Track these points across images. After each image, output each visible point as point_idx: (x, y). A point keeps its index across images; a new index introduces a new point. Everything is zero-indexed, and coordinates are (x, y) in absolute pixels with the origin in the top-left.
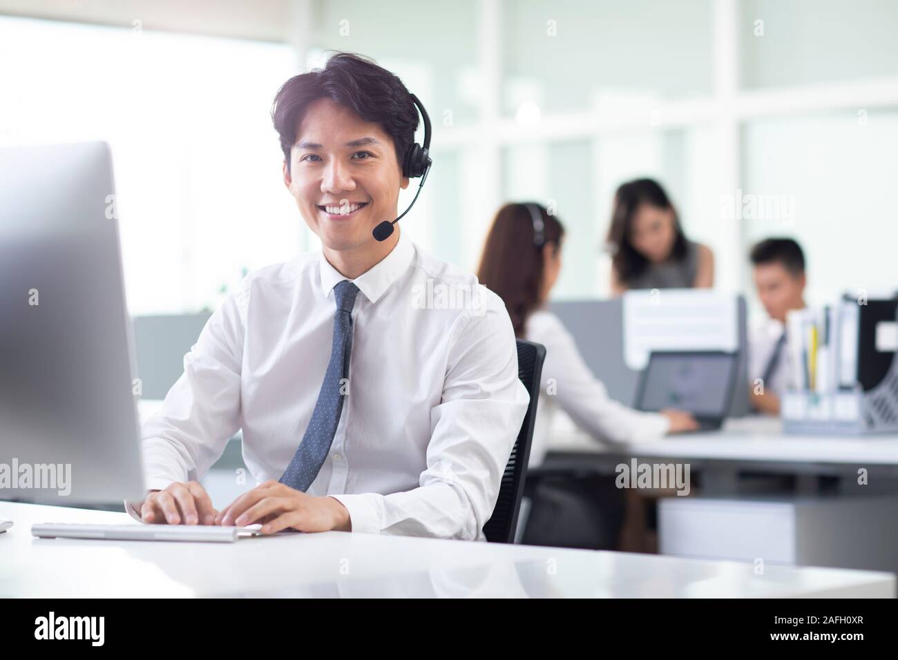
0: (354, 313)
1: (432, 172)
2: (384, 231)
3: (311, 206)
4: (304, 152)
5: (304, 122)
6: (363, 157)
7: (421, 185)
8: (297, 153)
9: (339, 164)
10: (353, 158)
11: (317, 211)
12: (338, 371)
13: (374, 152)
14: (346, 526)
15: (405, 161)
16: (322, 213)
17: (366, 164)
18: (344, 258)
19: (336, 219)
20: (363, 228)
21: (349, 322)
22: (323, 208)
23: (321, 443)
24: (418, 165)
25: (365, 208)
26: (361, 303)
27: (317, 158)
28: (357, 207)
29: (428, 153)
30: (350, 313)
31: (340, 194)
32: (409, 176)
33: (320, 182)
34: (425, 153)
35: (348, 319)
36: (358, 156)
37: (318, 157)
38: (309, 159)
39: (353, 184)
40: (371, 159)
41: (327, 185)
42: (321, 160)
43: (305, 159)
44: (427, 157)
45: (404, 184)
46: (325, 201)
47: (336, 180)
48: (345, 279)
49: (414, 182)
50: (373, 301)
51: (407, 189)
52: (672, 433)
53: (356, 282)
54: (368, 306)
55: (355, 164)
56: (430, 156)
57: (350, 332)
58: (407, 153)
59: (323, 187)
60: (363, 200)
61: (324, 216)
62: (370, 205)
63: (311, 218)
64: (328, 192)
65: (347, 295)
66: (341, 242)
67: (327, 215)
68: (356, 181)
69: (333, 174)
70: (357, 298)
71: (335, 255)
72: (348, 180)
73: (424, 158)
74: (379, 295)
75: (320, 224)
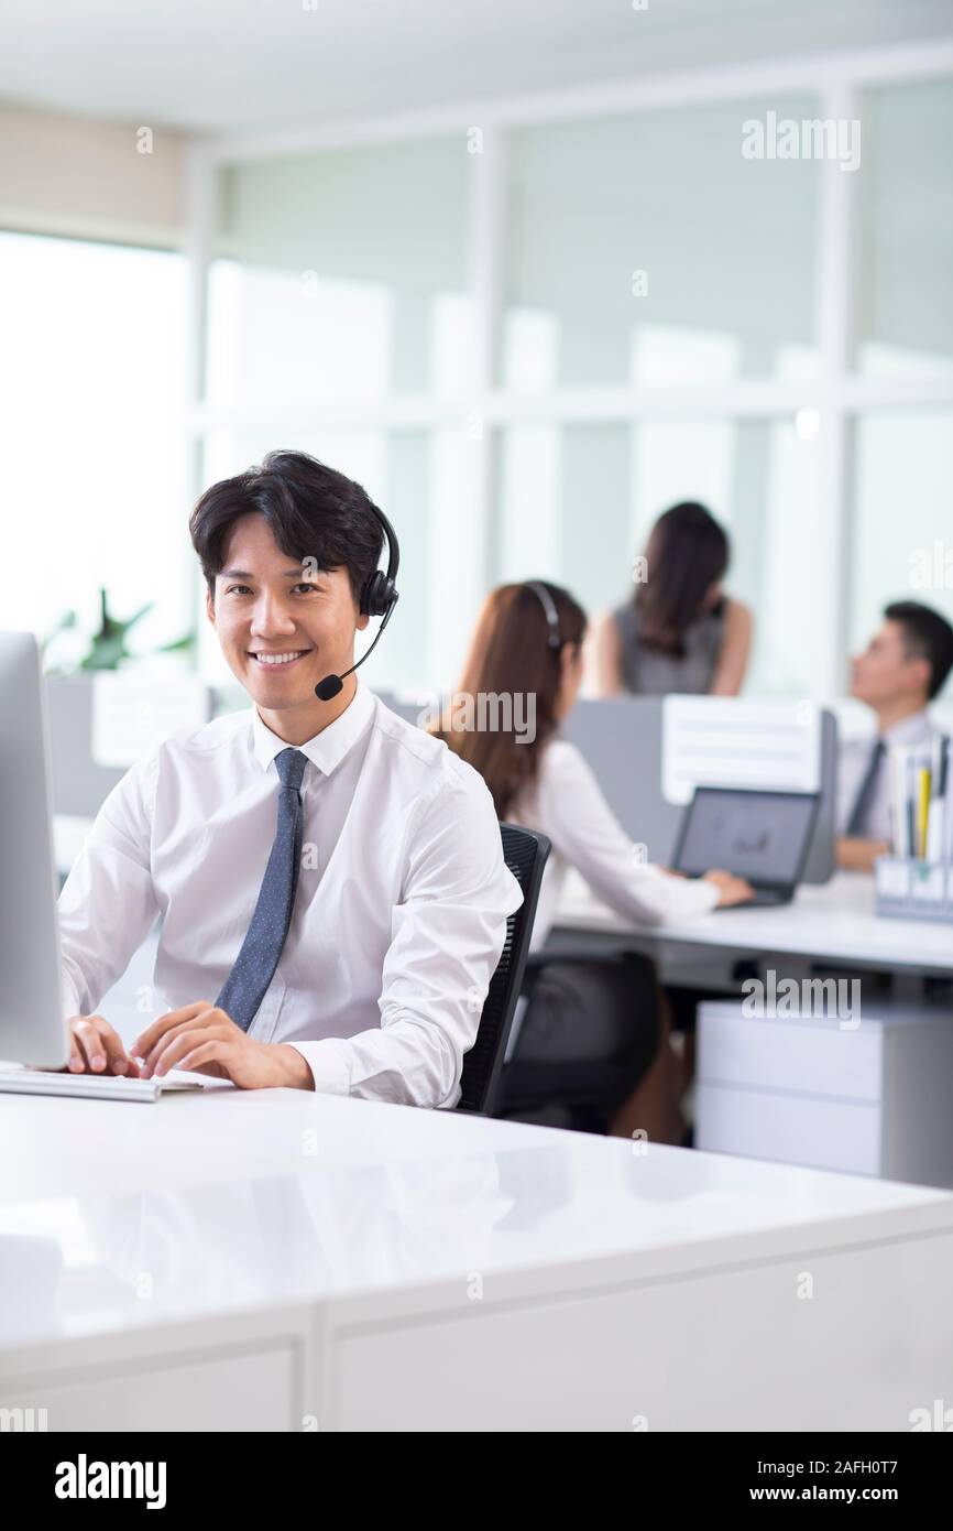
0: (303, 791)
1: (398, 610)
2: (330, 688)
3: (239, 651)
4: (231, 582)
5: (232, 545)
6: (307, 590)
7: (382, 627)
8: (222, 582)
9: (274, 601)
10: (292, 591)
11: (247, 660)
12: (287, 868)
13: (321, 585)
14: (309, 1084)
15: (362, 596)
16: (252, 660)
17: (310, 600)
18: (282, 718)
19: (270, 670)
20: (304, 682)
21: (297, 803)
22: (254, 656)
23: (265, 962)
24: (380, 601)
25: (306, 658)
26: (310, 776)
27: (247, 591)
28: (296, 655)
29: (394, 585)
30: (298, 790)
31: (275, 641)
32: (368, 615)
33: (250, 623)
34: (389, 584)
35: (296, 798)
36: (297, 591)
37: (248, 589)
38: (237, 591)
39: (291, 627)
40: (316, 594)
41: (258, 626)
42: (252, 593)
43: (232, 590)
44: (393, 588)
45: (361, 624)
46: (255, 647)
47: (270, 620)
48: (288, 746)
49: (375, 621)
50: (327, 772)
51: (365, 631)
52: (721, 908)
53: (303, 749)
54: (319, 779)
55: (296, 600)
56: (396, 588)
57: (301, 816)
58: (365, 584)
59: (254, 629)
60: (307, 647)
61: (254, 665)
62: (314, 652)
63: (238, 667)
64: (259, 636)
65: (293, 766)
66: (276, 698)
67: (259, 664)
68: (296, 622)
69: (266, 613)
70: (306, 769)
71: (271, 715)
72: (285, 622)
73: (387, 591)
74: (334, 765)
75: (250, 674)
